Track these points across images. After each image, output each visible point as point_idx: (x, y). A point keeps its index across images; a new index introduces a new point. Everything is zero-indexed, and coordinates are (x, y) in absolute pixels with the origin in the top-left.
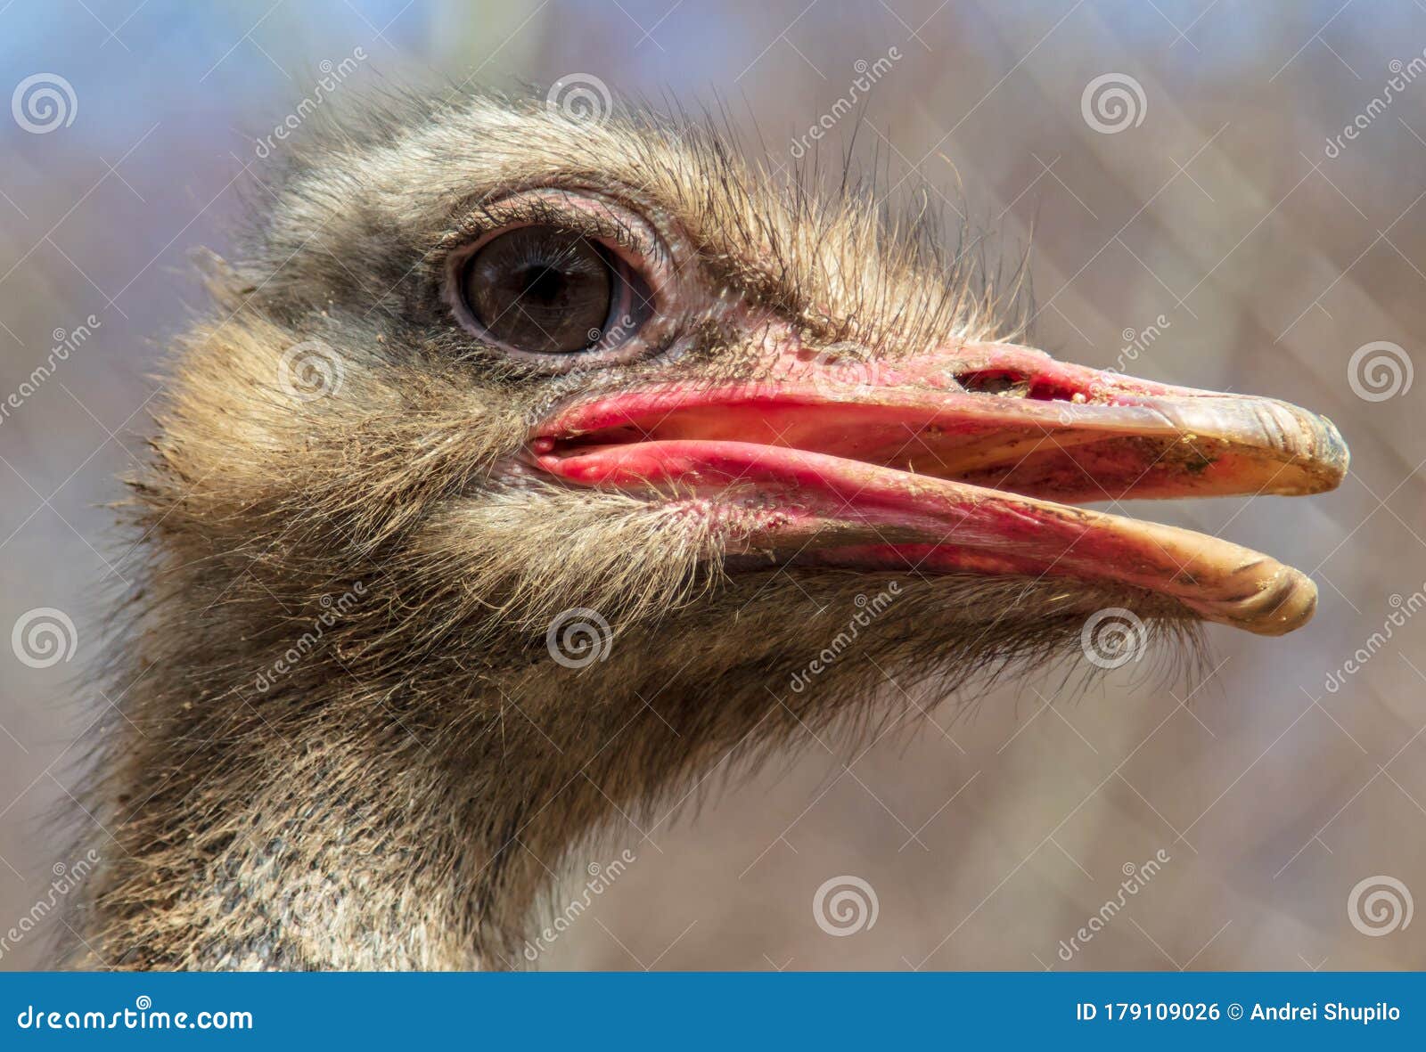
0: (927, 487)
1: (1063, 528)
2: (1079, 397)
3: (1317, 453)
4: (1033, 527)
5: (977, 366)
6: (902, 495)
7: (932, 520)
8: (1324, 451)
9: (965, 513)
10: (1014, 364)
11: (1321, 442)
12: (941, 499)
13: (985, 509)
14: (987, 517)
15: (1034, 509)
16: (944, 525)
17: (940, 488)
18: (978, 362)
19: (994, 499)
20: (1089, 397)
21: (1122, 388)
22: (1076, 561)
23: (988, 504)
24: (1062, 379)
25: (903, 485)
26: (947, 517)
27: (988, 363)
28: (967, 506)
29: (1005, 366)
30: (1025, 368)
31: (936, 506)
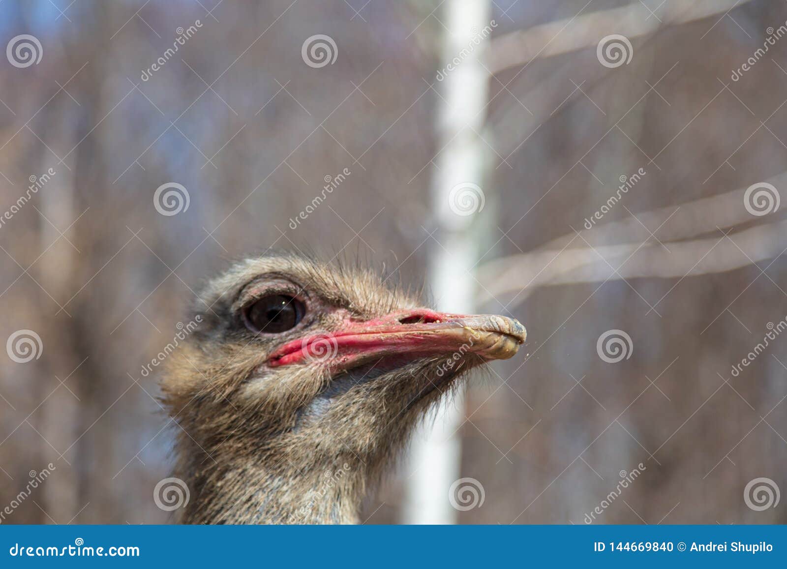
0: (386, 336)
1: (430, 337)
2: (438, 321)
3: (511, 331)
4: (421, 340)
5: (407, 316)
6: (379, 341)
7: (390, 346)
8: (514, 330)
9: (400, 341)
10: (418, 313)
11: (513, 327)
12: (392, 338)
13: (405, 338)
14: (407, 340)
15: (420, 334)
16: (395, 347)
17: (390, 336)
18: (407, 314)
19: (407, 334)
20: (441, 321)
21: (452, 317)
22: (439, 348)
23: (406, 337)
24: (433, 316)
25: (379, 337)
26: (395, 344)
27: (410, 314)
28: (400, 339)
29: (416, 314)
30: (422, 314)
31: (390, 341)
